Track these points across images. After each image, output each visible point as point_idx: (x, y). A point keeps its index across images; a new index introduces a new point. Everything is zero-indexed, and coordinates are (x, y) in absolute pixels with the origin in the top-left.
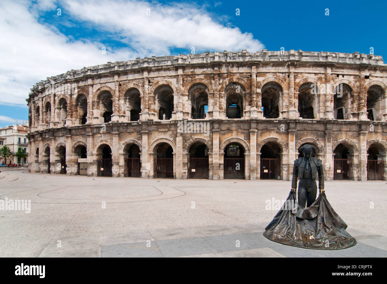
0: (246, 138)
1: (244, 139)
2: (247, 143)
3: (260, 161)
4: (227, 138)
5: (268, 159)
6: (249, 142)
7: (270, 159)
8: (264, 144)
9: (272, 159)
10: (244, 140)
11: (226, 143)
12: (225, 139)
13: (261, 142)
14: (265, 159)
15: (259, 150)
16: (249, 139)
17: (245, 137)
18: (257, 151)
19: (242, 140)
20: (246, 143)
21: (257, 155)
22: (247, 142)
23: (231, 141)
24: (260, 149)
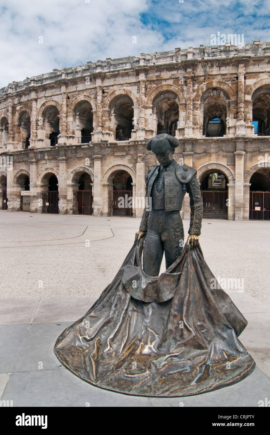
0: (229, 164)
1: (227, 165)
2: (231, 170)
3: (249, 195)
4: (204, 164)
5: (261, 192)
6: (234, 169)
7: (264, 192)
8: (254, 171)
9: (266, 192)
10: (228, 167)
11: (201, 170)
12: (201, 165)
13: (251, 169)
14: (256, 192)
15: (248, 180)
16: (234, 165)
17: (228, 162)
18: (245, 181)
19: (224, 166)
20: (229, 170)
21: (245, 186)
22: (231, 168)
23: (208, 167)
24: (249, 178)
